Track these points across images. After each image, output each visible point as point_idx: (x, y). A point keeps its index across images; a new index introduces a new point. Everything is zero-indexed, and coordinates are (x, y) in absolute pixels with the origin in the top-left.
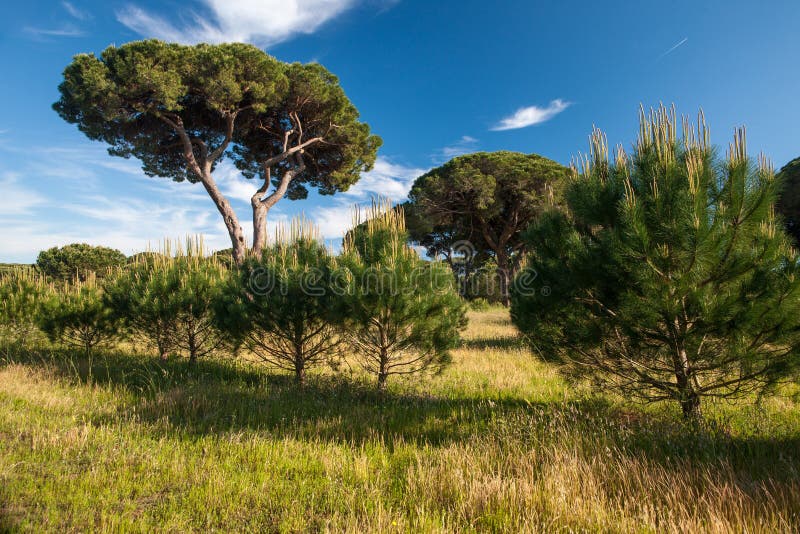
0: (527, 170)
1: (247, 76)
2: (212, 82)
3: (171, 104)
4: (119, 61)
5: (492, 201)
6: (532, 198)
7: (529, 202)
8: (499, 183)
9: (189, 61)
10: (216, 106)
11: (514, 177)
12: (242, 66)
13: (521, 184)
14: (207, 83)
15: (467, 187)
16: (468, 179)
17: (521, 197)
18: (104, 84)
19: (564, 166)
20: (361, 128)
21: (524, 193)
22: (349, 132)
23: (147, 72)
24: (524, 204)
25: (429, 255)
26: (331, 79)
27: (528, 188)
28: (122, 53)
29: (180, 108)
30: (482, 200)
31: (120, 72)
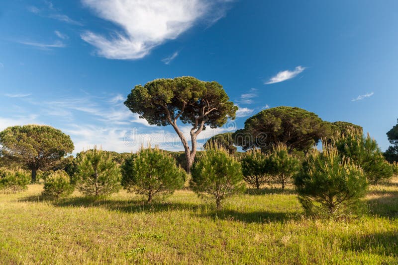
0: (294, 115)
1: (194, 89)
2: (183, 93)
3: (168, 101)
4: (152, 88)
5: (280, 128)
6: (297, 126)
7: (295, 128)
8: (282, 120)
9: (175, 86)
10: (183, 101)
11: (288, 118)
12: (192, 86)
13: (292, 121)
14: (181, 93)
15: (269, 122)
16: (269, 120)
17: (292, 126)
18: (147, 96)
19: (309, 112)
20: (230, 104)
21: (293, 124)
22: (226, 105)
23: (161, 90)
24: (293, 129)
25: (243, 149)
26: (220, 87)
27: (295, 122)
28: (152, 85)
29: (171, 102)
30: (276, 128)
31: (152, 91)
